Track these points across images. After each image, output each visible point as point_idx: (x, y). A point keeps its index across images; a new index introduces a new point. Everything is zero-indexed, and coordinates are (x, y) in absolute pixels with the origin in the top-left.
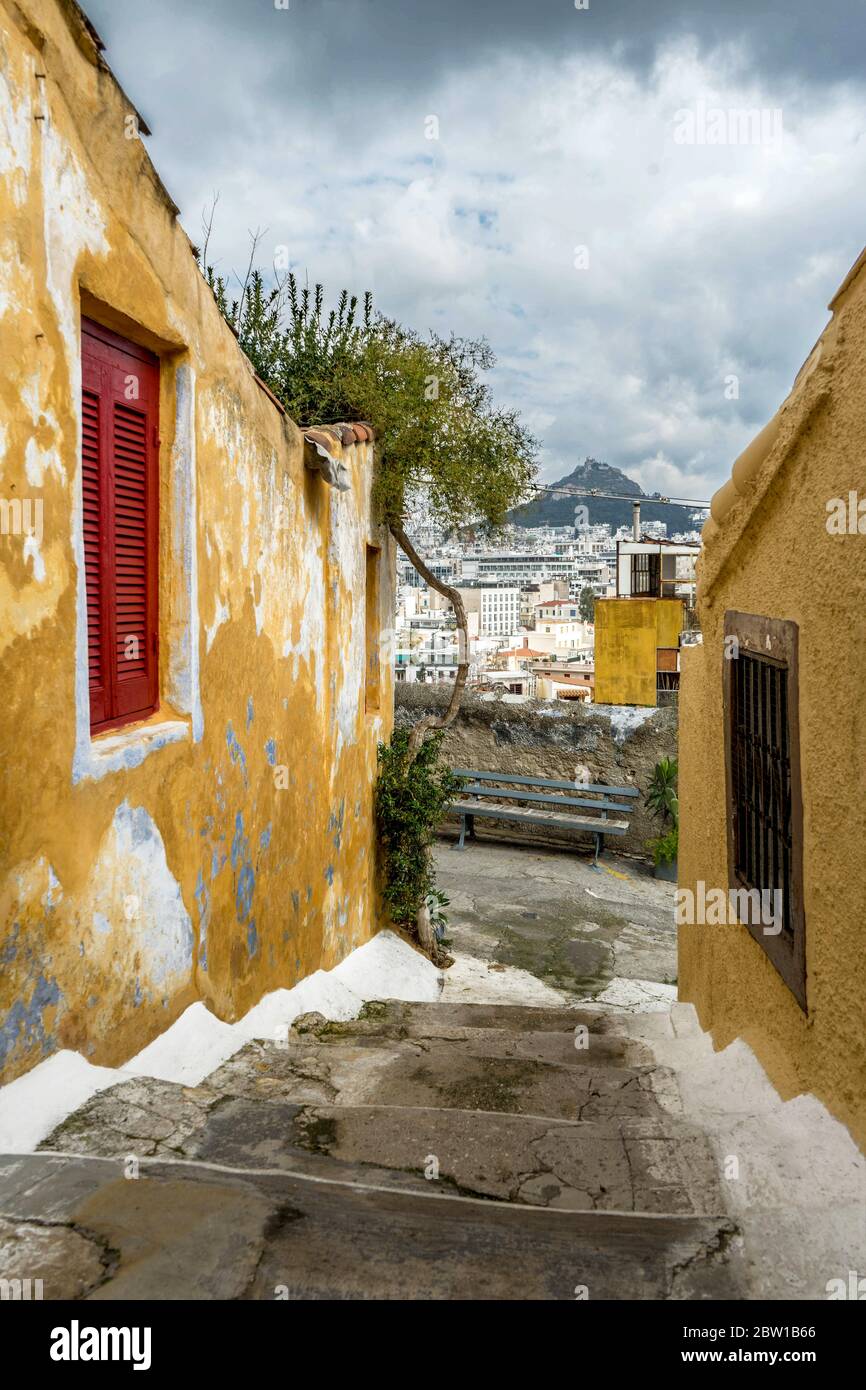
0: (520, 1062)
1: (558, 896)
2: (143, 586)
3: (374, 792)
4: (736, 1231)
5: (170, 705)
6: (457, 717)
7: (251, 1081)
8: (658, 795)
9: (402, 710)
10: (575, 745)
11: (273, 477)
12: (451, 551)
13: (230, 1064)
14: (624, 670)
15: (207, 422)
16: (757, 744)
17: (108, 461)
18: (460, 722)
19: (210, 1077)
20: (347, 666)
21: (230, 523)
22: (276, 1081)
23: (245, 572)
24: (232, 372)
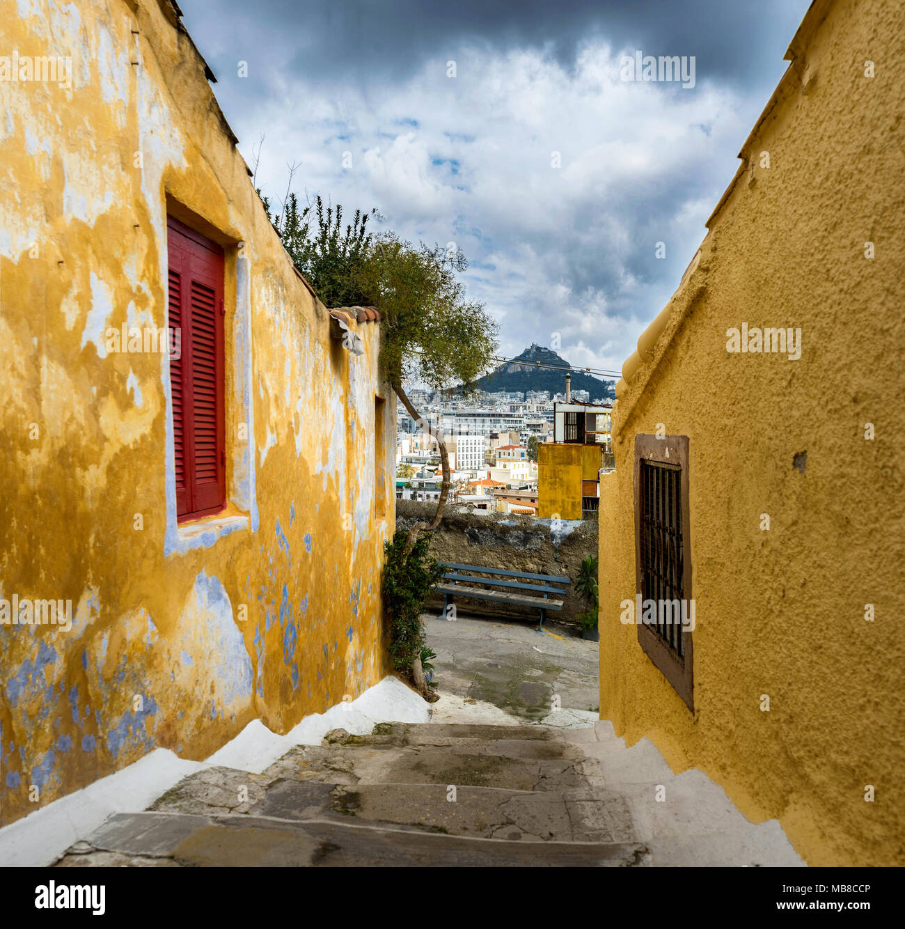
0: (489, 757)
1: (513, 652)
2: (214, 417)
3: (381, 576)
4: (647, 851)
5: (235, 505)
6: (440, 524)
7: (297, 773)
8: (584, 582)
9: (401, 519)
10: (525, 546)
11: (307, 342)
12: (435, 408)
13: (281, 762)
14: (559, 495)
15: (260, 299)
16: (659, 527)
17: (187, 323)
18: (443, 528)
19: (267, 770)
20: (362, 483)
21: (277, 374)
22: (315, 773)
23: (288, 410)
24: (277, 263)
